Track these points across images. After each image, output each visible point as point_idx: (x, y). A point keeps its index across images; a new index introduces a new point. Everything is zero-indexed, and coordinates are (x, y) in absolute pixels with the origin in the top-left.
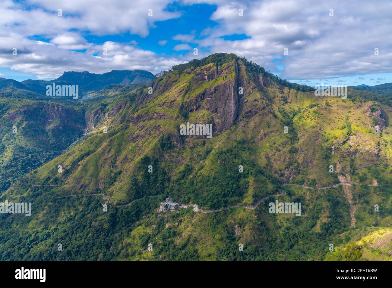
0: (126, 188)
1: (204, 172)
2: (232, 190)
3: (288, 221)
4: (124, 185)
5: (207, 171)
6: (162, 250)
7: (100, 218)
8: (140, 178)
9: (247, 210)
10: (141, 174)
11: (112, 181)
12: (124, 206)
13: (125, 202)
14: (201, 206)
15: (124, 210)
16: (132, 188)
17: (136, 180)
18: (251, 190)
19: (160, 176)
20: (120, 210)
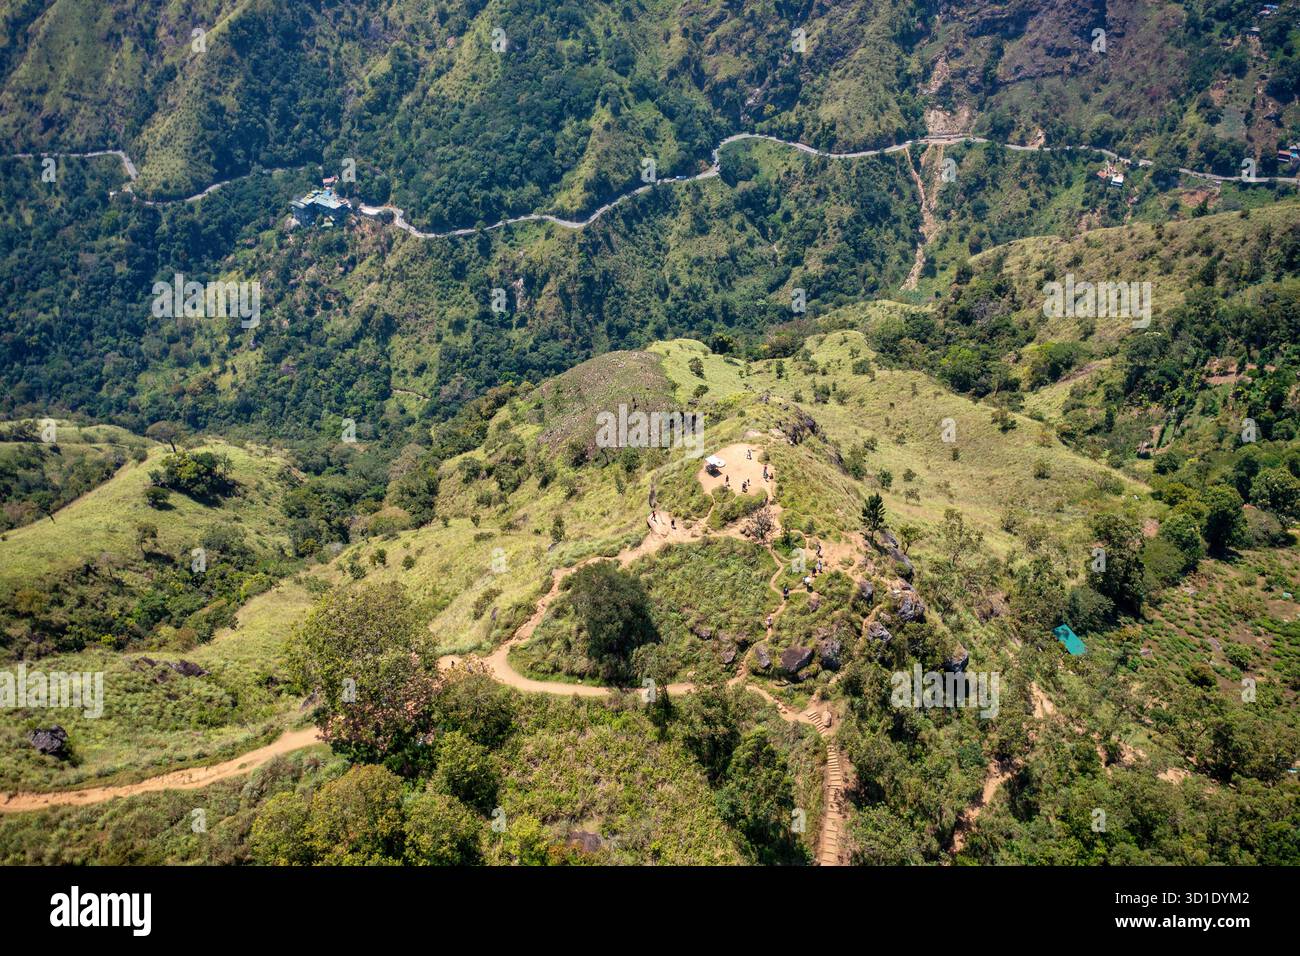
0: (182, 138)
1: (449, 85)
2: (521, 160)
3: (696, 270)
4: (176, 125)
5: (457, 84)
6: (289, 348)
7: (102, 242)
8: (229, 101)
9: (556, 234)
10: (233, 86)
11: (147, 108)
12: (179, 204)
13: (183, 189)
14: (413, 214)
15: (181, 218)
16: (203, 138)
17: (217, 110)
18: (588, 162)
19: (305, 92)
20: (165, 218)
